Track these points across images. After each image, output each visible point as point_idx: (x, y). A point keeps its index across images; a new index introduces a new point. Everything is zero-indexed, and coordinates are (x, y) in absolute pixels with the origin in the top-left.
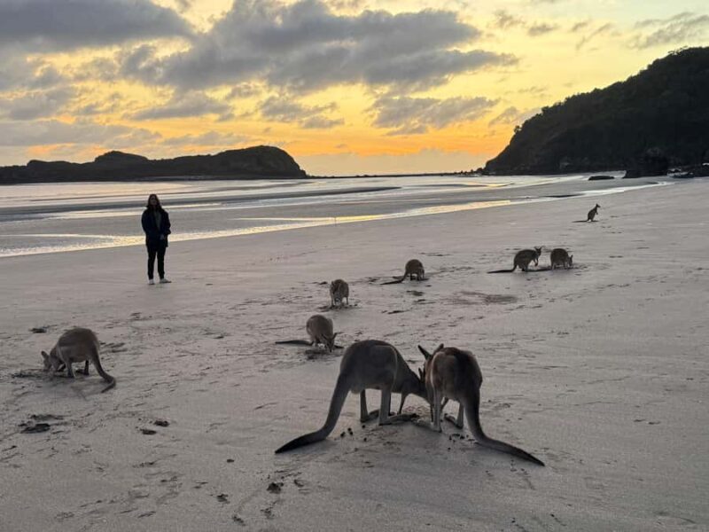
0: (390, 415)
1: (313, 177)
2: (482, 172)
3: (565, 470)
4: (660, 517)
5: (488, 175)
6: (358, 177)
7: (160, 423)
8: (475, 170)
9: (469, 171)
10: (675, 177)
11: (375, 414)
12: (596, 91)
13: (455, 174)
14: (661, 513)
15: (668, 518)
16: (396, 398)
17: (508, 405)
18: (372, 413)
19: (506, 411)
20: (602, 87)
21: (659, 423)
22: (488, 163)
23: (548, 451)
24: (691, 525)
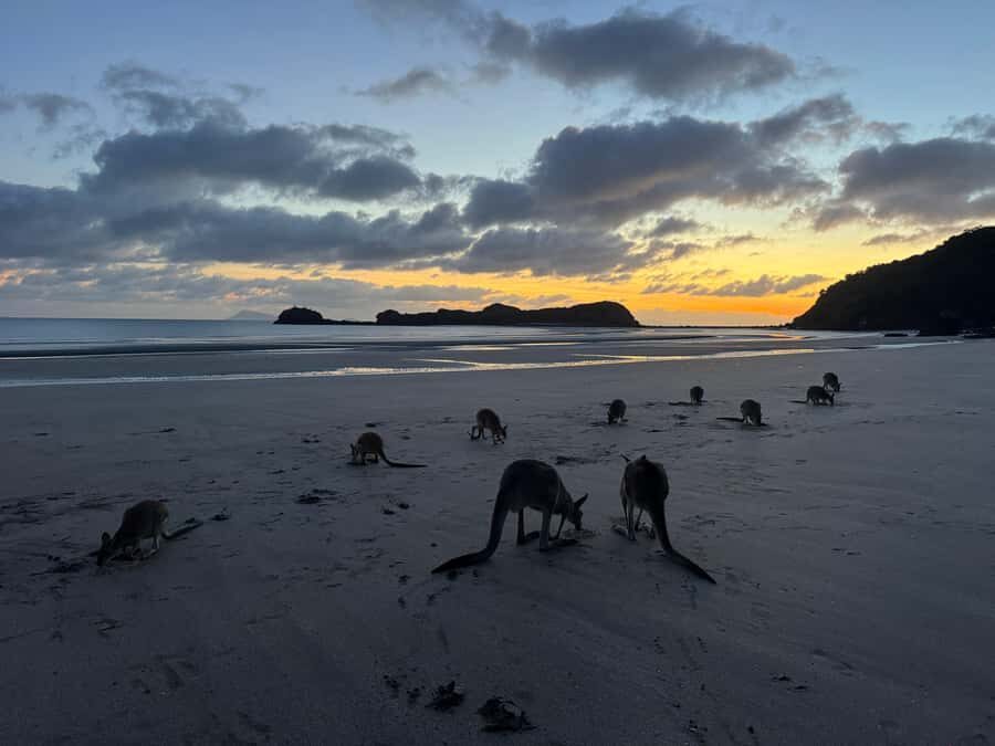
0: (550, 539)
1: (645, 327)
2: (789, 326)
3: (737, 592)
4: (815, 657)
5: (795, 329)
6: (682, 327)
7: (403, 506)
8: (783, 324)
9: (777, 325)
10: (965, 337)
11: (535, 535)
12: (895, 262)
13: (765, 328)
14: (818, 652)
15: (823, 659)
16: (556, 519)
17: (713, 522)
18: (529, 535)
19: (709, 527)
20: (900, 259)
21: (859, 554)
22: (796, 319)
23: (730, 571)
24: (847, 671)
